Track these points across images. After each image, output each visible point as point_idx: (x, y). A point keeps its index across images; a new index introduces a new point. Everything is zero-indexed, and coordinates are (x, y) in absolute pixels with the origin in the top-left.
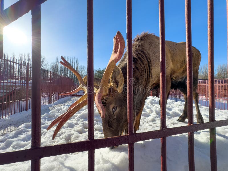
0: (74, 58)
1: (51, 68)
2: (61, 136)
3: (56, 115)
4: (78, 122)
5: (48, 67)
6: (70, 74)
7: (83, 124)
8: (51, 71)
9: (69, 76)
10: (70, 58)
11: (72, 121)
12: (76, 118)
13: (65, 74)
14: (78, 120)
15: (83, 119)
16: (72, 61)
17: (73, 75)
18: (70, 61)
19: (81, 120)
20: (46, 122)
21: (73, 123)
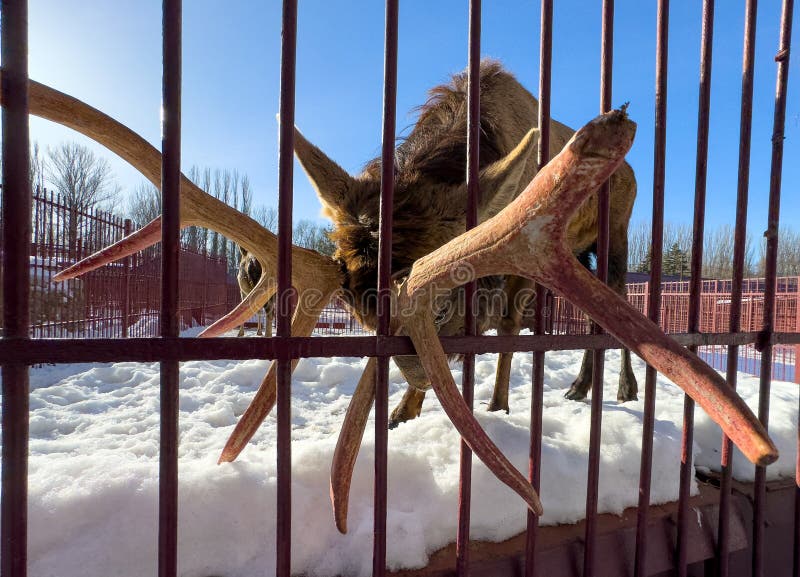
0: (232, 176)
1: (135, 212)
2: (146, 433)
3: (135, 375)
4: (218, 396)
5: (122, 207)
6: (215, 240)
7: (234, 401)
8: (128, 222)
9: (209, 246)
10: (217, 173)
11: (195, 393)
12: (211, 383)
13: (194, 239)
14: (220, 390)
15: (236, 387)
16: (226, 187)
17: (229, 246)
18: (217, 185)
19: (228, 388)
20: (95, 393)
21: (196, 397)
